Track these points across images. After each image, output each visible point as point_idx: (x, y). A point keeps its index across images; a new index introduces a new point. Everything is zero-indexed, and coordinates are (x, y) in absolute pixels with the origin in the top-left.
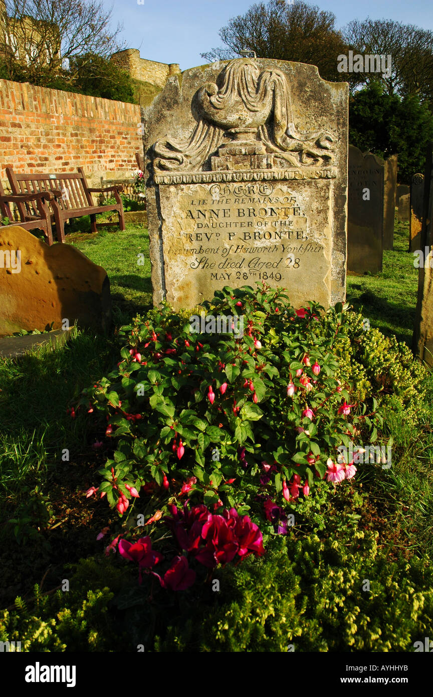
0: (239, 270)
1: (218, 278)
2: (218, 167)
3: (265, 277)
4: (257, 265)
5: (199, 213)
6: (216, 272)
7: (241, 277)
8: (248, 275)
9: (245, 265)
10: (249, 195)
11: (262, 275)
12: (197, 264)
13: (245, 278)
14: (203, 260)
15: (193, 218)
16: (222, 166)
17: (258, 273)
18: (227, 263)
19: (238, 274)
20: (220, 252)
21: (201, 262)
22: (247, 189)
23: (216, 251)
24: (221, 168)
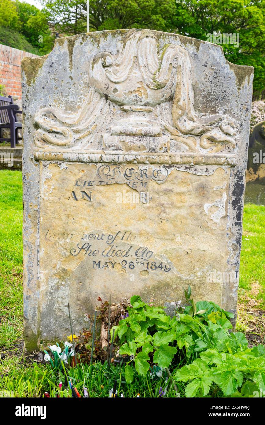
0: (125, 258)
1: (101, 265)
2: (110, 147)
3: (154, 267)
4: (145, 254)
5: (85, 195)
6: (100, 260)
7: (127, 265)
8: (135, 264)
9: (132, 253)
10: (141, 178)
11: (150, 266)
12: (78, 250)
13: (132, 267)
14: (85, 246)
15: (76, 199)
16: (114, 146)
17: (145, 262)
18: (112, 251)
19: (124, 263)
20: (105, 238)
21: (82, 248)
22: (139, 172)
23: (100, 236)
24: (114, 148)
